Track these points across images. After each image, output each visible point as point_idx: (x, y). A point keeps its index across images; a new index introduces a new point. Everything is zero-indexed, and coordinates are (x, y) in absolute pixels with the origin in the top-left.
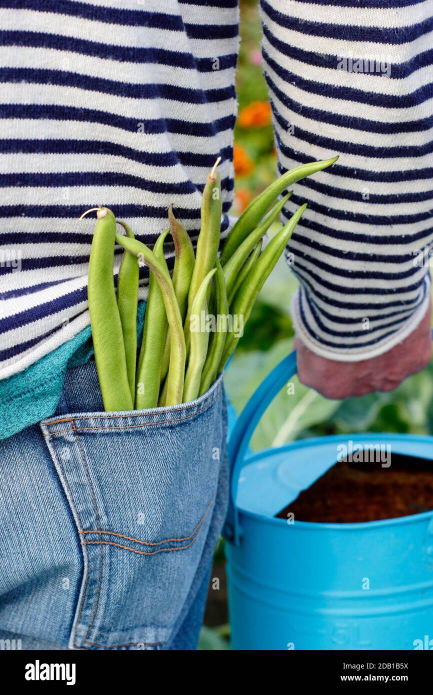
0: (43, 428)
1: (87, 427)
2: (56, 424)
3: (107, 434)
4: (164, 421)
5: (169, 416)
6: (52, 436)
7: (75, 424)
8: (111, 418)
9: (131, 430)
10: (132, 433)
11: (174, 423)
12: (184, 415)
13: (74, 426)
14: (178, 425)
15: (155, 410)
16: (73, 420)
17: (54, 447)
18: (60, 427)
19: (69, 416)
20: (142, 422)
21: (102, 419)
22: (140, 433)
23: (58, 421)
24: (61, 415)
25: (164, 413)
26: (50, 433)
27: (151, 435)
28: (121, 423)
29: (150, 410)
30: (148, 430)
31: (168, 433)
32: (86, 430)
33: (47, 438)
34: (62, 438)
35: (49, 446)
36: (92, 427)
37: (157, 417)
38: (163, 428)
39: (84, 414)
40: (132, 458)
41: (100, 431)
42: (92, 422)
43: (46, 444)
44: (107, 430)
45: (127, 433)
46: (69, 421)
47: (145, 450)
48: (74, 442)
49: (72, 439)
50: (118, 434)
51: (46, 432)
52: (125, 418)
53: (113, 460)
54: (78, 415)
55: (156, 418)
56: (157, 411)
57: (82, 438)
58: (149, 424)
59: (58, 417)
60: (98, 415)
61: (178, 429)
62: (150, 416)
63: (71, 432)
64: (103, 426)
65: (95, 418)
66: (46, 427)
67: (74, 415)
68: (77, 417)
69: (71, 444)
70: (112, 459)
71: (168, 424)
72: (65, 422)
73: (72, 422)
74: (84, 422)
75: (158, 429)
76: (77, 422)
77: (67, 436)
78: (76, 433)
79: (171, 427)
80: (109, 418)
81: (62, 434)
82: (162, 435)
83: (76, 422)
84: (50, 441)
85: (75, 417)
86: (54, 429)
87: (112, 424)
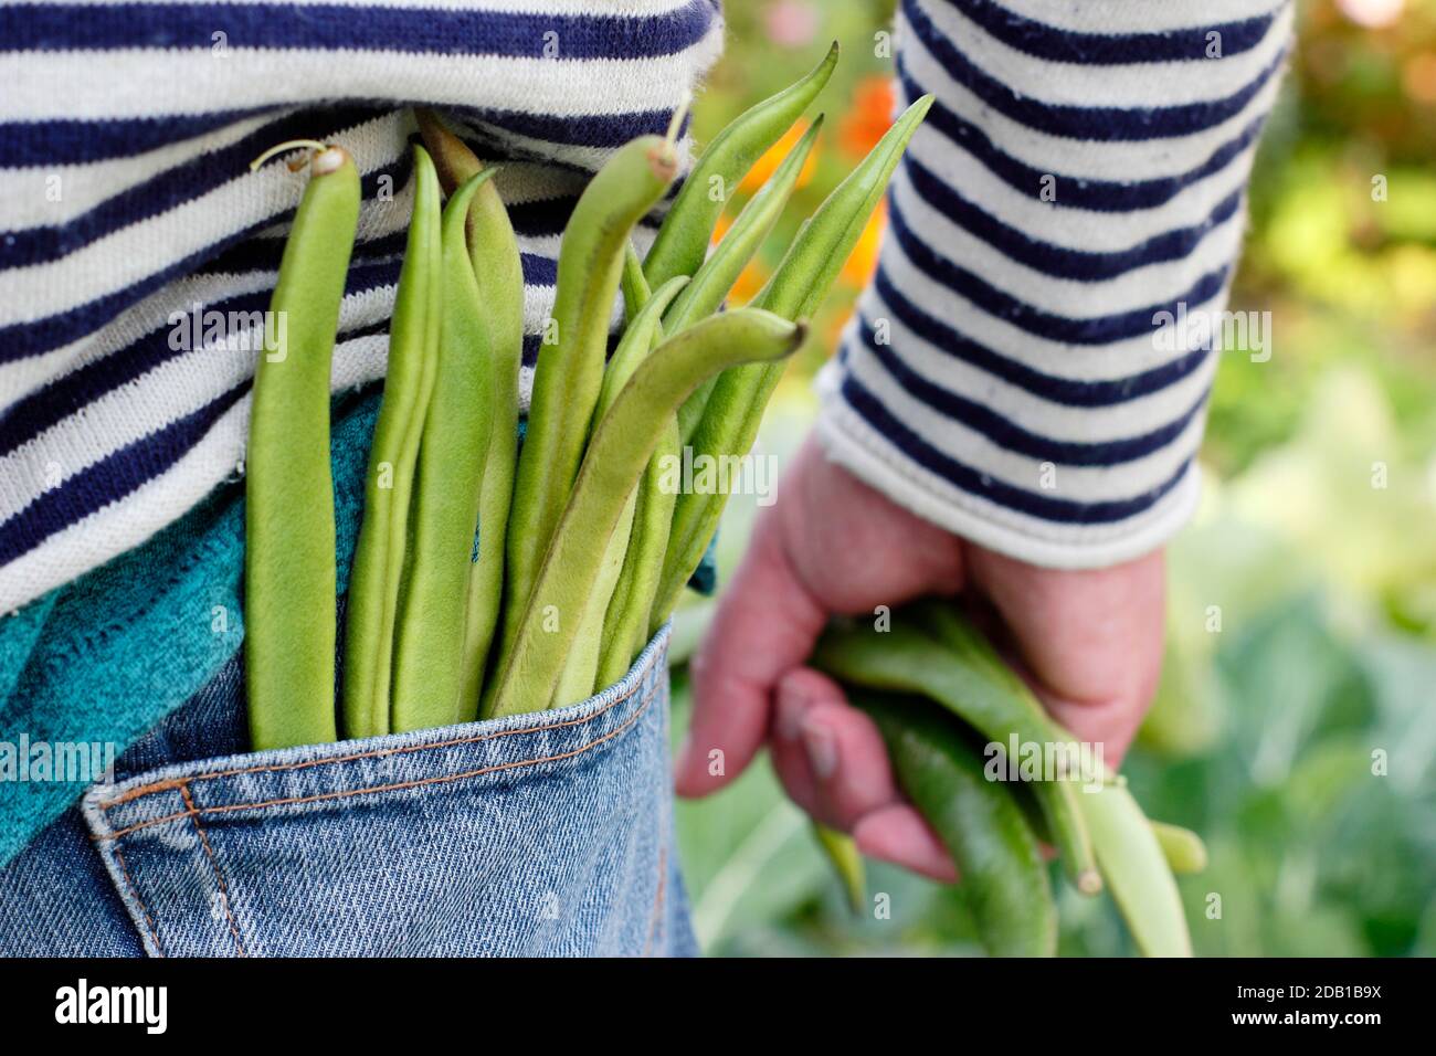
0: (93, 816)
1: (232, 803)
2: (133, 802)
3: (297, 819)
4: (480, 767)
5: (493, 752)
6: (121, 839)
7: (193, 797)
8: (308, 767)
9: (373, 800)
10: (378, 810)
11: (514, 773)
12: (544, 748)
13: (190, 804)
14: (526, 781)
15: (444, 732)
16: (188, 785)
17: (129, 870)
18: (144, 810)
19: (172, 773)
20: (410, 774)
21: (280, 772)
22: (403, 808)
23: (136, 793)
24: (148, 769)
25: (477, 742)
26: (115, 828)
27: (440, 815)
28: (339, 779)
29: (430, 734)
30: (431, 797)
31: (492, 805)
32: (228, 812)
33: (107, 846)
34: (154, 840)
35: (113, 868)
36: (248, 802)
37: (456, 754)
38: (477, 791)
39: (220, 763)
40: (380, 887)
41: (276, 810)
42: (247, 785)
43: (101, 862)
44: (298, 808)
45: (362, 810)
46: (173, 789)
47: (423, 863)
48: (191, 852)
49: (186, 841)
50: (333, 814)
51: (101, 828)
52: (354, 762)
53: (319, 897)
54: (201, 766)
55: (452, 761)
56: (453, 734)
57: (217, 835)
58: (433, 780)
59: (137, 779)
60: (265, 762)
61: (526, 793)
62: (432, 752)
63: (182, 820)
64: (283, 796)
65: (257, 773)
66: (103, 813)
67: (189, 768)
68: (201, 773)
69: (183, 856)
70: (316, 893)
71: (492, 778)
72: (162, 792)
73: (184, 789)
74: (223, 788)
75: (461, 793)
76: (200, 789)
77: (170, 835)
78: (199, 824)
79: (504, 788)
80: (303, 768)
81: (154, 830)
82: (475, 811)
83: (197, 788)
84: (115, 854)
85: (194, 774)
86: (128, 815)
87: (312, 785)
